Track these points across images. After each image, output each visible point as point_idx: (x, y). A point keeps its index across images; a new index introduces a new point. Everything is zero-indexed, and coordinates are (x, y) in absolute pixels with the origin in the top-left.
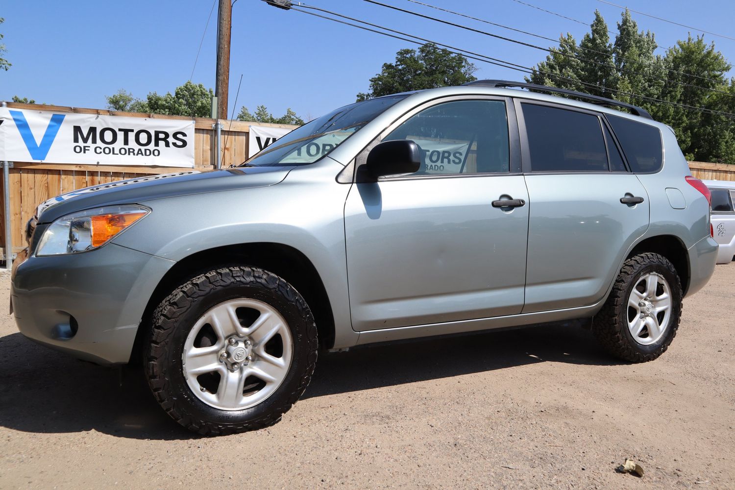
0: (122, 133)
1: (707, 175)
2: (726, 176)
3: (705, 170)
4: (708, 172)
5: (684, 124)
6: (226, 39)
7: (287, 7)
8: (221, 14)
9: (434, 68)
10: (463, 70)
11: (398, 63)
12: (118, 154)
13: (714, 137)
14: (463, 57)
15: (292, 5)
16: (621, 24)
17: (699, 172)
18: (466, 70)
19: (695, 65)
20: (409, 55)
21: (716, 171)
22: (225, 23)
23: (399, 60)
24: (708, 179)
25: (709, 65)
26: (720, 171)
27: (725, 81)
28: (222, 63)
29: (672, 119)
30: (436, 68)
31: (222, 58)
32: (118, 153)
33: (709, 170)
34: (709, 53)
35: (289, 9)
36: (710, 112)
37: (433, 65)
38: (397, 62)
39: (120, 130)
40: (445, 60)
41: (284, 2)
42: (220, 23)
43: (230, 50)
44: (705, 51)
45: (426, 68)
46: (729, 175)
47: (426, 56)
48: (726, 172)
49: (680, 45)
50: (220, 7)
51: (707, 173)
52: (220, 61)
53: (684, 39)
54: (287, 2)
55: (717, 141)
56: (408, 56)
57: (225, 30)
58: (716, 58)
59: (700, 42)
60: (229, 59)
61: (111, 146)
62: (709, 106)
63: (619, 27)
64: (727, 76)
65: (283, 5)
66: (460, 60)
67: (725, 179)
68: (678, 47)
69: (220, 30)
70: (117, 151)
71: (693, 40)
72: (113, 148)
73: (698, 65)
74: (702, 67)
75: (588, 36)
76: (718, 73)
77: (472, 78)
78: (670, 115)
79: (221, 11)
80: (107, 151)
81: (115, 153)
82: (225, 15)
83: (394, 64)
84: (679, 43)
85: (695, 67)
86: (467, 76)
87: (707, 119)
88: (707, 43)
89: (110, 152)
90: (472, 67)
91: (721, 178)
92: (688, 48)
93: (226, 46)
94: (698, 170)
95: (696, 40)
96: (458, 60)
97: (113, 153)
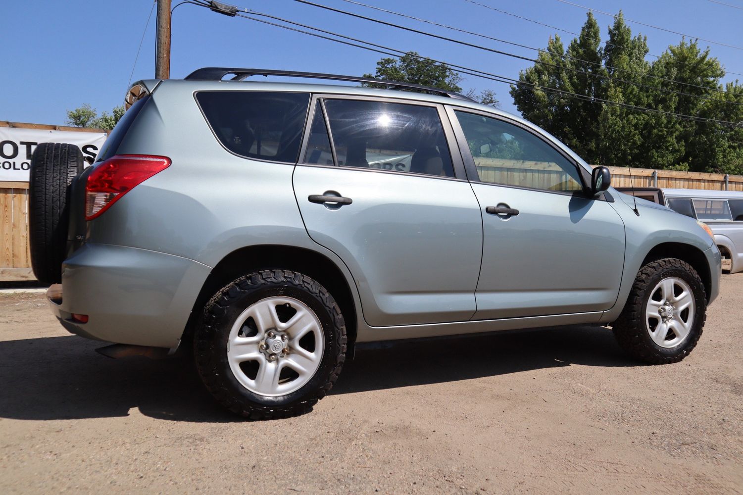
0: (25, 146)
1: (678, 184)
2: (699, 184)
3: (676, 179)
4: (680, 181)
5: (677, 133)
6: (165, 48)
7: (232, 13)
8: (159, 21)
9: (416, 78)
10: (447, 81)
11: (379, 74)
12: (19, 169)
13: (710, 146)
14: (446, 65)
15: (238, 11)
16: (612, 28)
17: (670, 182)
18: (450, 81)
19: (688, 71)
20: (391, 65)
21: (688, 180)
22: (164, 30)
23: (380, 70)
24: (679, 188)
25: (703, 71)
26: (693, 180)
27: (719, 88)
28: (161, 73)
29: (665, 127)
30: (419, 78)
31: (161, 67)
32: (20, 167)
33: (680, 179)
34: (703, 58)
35: (234, 15)
36: (705, 120)
37: (416, 75)
38: (377, 73)
39: (22, 143)
40: (428, 70)
41: (229, 8)
42: (159, 30)
43: (170, 60)
44: (698, 57)
45: (408, 78)
46: (703, 184)
47: (408, 65)
48: (699, 180)
49: (671, 50)
50: (158, 14)
51: (678, 182)
52: (159, 71)
53: (676, 45)
54: (232, 8)
55: (713, 150)
56: (389, 66)
57: (164, 39)
58: (710, 65)
59: (692, 47)
60: (168, 69)
61: (11, 161)
62: (704, 114)
63: (610, 32)
64: (722, 83)
65: (228, 11)
66: (444, 68)
67: (699, 188)
68: (669, 52)
69: (159, 39)
70: (18, 166)
71: (686, 44)
72: (14, 163)
73: (691, 71)
74: (695, 73)
75: (575, 41)
76: (711, 79)
77: (458, 89)
78: (663, 123)
79: (159, 18)
80: (7, 165)
81: (16, 168)
82: (164, 23)
83: (374, 75)
84: (669, 48)
85: (688, 73)
86: (452, 86)
87: (702, 128)
88: (701, 48)
89: (10, 167)
90: (457, 77)
91: (694, 186)
92: (682, 53)
93: (165, 55)
94: (668, 179)
95: (689, 45)
96: (441, 70)
97: (14, 168)
